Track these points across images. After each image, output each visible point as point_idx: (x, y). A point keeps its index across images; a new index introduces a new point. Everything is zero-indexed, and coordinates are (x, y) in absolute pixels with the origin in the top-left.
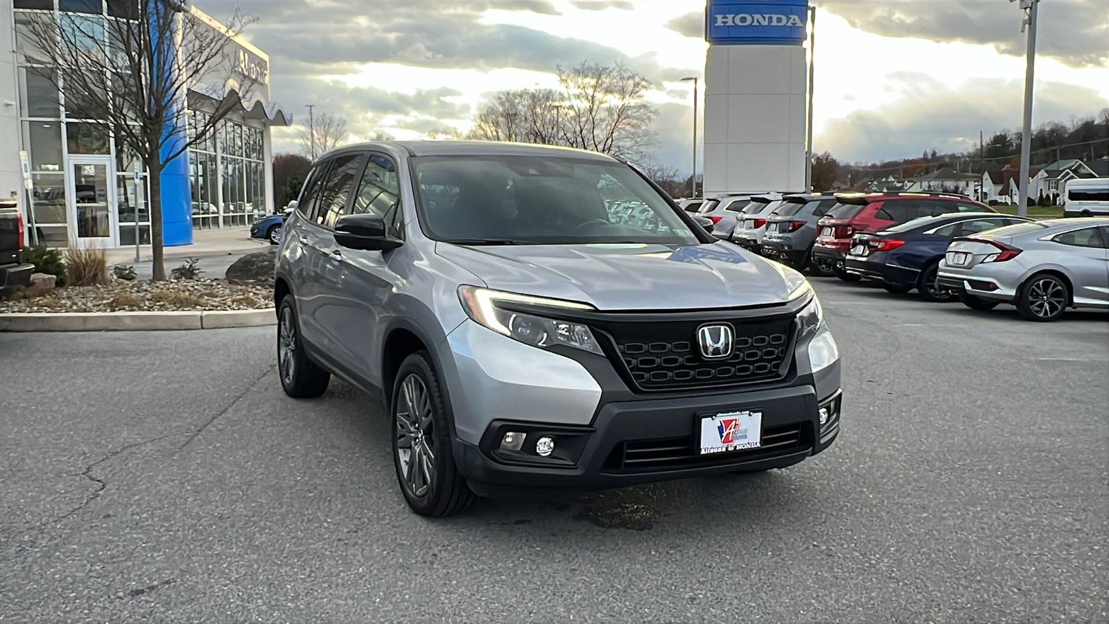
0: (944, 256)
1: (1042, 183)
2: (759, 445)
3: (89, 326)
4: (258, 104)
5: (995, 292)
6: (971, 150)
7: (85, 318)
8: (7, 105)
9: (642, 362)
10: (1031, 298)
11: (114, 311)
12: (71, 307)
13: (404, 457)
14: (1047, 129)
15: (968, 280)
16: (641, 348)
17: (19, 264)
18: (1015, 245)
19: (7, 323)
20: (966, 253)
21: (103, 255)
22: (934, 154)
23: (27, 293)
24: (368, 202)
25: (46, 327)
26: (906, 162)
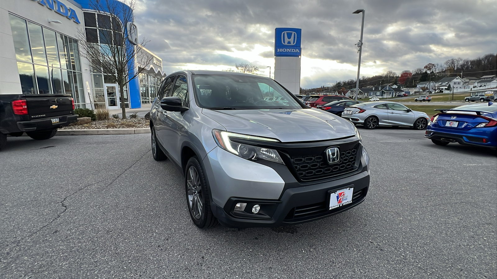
0: (343, 111)
1: (349, 93)
2: (351, 202)
3: (99, 133)
4: (159, 71)
5: (358, 121)
6: (332, 86)
7: (98, 131)
8: (86, 70)
9: (302, 167)
10: (368, 123)
11: (108, 128)
12: (95, 127)
13: (191, 198)
14: (350, 81)
15: (351, 118)
16: (301, 160)
17: (73, 114)
18: (364, 108)
19: (73, 132)
20: (350, 111)
21: (108, 111)
22: (323, 87)
23: (81, 123)
24: (183, 95)
25: (86, 133)
26: (317, 89)
